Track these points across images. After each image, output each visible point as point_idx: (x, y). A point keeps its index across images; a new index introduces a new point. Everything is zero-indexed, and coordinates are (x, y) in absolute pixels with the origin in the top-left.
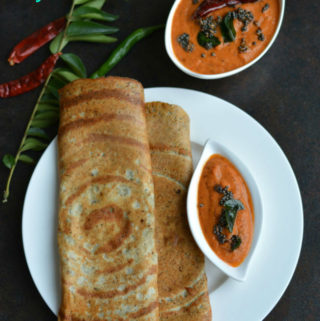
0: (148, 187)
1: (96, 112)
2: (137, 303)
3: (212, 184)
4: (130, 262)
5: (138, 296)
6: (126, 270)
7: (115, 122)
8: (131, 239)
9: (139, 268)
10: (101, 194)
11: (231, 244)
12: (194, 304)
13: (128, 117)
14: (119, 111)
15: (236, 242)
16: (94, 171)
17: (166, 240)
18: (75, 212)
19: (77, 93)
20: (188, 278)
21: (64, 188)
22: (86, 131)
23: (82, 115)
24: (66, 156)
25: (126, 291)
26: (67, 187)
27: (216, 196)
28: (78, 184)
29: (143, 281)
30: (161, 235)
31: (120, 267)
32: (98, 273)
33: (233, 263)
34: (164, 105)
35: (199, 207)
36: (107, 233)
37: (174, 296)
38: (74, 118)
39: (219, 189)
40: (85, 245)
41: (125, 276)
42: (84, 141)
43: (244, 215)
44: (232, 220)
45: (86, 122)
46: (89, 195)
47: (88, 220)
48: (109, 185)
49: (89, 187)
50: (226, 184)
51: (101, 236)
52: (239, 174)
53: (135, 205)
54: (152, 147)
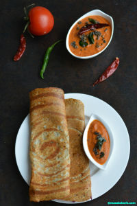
0: (66, 133)
1: (45, 102)
2: (61, 177)
3: (93, 131)
4: (59, 162)
5: (62, 175)
6: (57, 165)
7: (53, 106)
8: (60, 154)
9: (62, 164)
10: (48, 136)
11: (101, 155)
12: (85, 179)
13: (58, 104)
14: (54, 102)
15: (102, 154)
16: (45, 126)
17: (74, 154)
18: (37, 143)
19: (37, 94)
20: (82, 169)
21: (32, 133)
22: (41, 110)
23: (39, 103)
24: (33, 120)
25: (57, 173)
26: (34, 133)
27: (95, 136)
28: (38, 131)
29: (64, 169)
30: (72, 153)
31: (55, 164)
32: (46, 167)
33: (101, 163)
34: (74, 100)
35: (88, 141)
36: (50, 151)
37: (76, 177)
38: (36, 105)
39: (96, 133)
40: (41, 156)
41: (57, 168)
42: (41, 114)
43: (106, 144)
44: (101, 146)
45: (41, 106)
46: (43, 136)
47: (42, 146)
48: (51, 132)
49: (43, 133)
50: (99, 131)
51: (47, 153)
52: (104, 127)
53: (61, 140)
54: (68, 117)
